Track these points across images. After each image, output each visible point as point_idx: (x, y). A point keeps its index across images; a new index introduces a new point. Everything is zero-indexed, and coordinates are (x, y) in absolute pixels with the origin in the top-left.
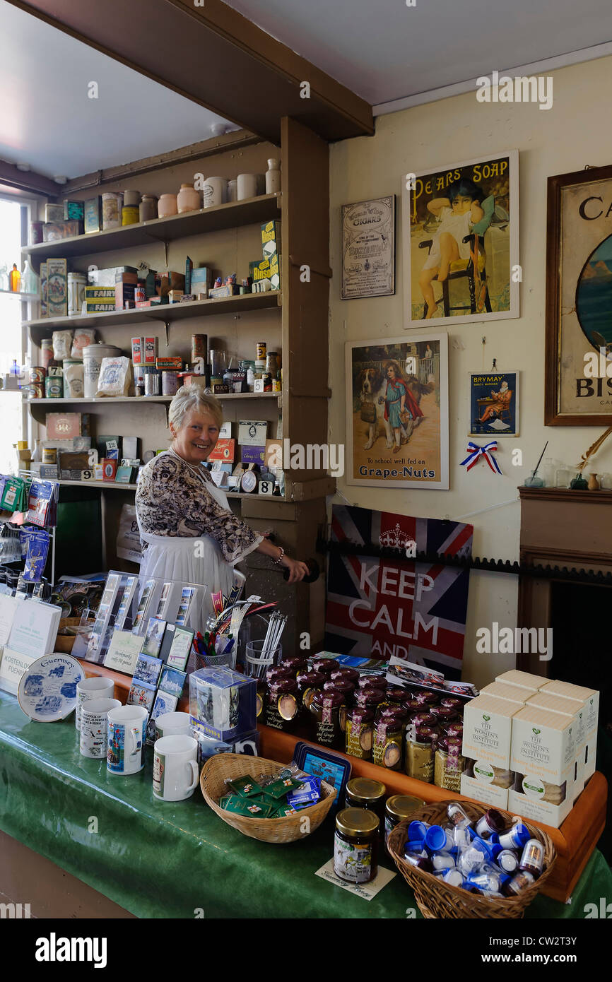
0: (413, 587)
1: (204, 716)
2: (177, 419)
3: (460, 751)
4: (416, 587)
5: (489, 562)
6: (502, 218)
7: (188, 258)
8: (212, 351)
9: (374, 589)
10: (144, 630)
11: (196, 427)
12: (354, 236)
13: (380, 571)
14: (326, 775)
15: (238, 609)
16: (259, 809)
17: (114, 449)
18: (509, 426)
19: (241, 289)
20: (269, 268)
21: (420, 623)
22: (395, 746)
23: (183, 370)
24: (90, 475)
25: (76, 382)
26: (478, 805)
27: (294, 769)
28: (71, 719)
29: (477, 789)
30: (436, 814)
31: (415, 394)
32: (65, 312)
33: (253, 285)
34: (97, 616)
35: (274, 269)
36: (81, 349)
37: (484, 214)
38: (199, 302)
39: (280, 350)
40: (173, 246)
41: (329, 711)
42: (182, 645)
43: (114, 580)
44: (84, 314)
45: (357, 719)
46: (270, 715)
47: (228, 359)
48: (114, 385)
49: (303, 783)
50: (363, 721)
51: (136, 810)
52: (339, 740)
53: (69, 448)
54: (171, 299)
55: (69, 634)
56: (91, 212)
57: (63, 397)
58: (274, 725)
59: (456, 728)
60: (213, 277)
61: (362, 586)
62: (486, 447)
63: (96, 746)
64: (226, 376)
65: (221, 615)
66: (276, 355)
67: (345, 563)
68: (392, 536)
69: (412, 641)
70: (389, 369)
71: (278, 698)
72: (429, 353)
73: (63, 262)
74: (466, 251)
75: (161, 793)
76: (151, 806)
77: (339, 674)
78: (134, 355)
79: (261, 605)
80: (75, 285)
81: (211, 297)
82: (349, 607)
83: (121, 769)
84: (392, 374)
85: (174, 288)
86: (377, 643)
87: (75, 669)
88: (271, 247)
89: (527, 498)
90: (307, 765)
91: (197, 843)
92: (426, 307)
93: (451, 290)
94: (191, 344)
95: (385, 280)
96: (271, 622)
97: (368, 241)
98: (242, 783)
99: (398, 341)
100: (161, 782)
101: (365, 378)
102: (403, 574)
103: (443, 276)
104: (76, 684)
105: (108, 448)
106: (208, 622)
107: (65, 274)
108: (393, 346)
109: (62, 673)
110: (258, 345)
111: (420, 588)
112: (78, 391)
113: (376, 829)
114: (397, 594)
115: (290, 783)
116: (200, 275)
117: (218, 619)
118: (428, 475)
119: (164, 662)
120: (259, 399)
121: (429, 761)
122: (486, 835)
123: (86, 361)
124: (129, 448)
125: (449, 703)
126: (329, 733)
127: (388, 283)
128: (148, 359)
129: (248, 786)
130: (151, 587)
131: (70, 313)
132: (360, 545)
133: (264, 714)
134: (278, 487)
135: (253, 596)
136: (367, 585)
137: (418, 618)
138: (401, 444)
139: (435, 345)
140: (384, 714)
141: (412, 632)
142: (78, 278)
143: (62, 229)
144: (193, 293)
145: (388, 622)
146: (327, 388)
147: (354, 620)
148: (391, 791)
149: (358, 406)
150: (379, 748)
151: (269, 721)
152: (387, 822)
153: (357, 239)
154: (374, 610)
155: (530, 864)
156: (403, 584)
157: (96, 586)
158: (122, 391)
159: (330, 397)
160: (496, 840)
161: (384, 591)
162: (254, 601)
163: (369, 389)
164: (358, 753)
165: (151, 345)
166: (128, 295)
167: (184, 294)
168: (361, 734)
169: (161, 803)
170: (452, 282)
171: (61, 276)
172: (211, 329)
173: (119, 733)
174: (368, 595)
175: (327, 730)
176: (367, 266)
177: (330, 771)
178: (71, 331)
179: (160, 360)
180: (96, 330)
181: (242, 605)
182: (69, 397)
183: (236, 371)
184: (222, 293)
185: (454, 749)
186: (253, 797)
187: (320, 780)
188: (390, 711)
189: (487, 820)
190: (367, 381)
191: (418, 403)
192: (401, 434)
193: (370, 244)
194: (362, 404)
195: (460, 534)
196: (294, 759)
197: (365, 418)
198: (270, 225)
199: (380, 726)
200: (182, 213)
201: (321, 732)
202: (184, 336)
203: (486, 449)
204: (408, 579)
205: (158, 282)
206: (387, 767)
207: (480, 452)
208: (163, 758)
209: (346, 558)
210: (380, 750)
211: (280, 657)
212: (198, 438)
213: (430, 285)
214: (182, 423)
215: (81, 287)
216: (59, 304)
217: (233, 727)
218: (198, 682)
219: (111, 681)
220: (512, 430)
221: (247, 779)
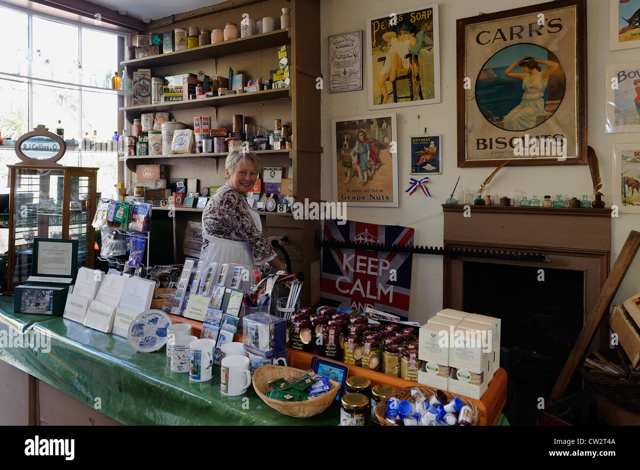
0: (377, 267)
1: (253, 343)
2: (231, 167)
3: (417, 357)
4: (379, 267)
5: (429, 248)
6: (429, 44)
7: (230, 68)
8: (246, 125)
9: (352, 269)
10: (210, 293)
11: (243, 172)
12: (337, 54)
13: (356, 258)
14: (332, 375)
15: (271, 279)
16: (291, 397)
17: (182, 186)
18: (435, 168)
19: (265, 87)
20: (283, 74)
21: (381, 290)
22: (376, 356)
23: (228, 136)
24: (166, 203)
25: (157, 145)
26: (429, 388)
27: (312, 373)
28: (164, 349)
29: (428, 379)
30: (404, 394)
31: (376, 149)
32: (150, 102)
33: (273, 84)
34: (178, 286)
35: (287, 74)
36: (160, 125)
37: (417, 41)
38: (238, 95)
39: (291, 124)
40: (220, 61)
41: (333, 337)
42: (235, 302)
43: (189, 264)
44: (163, 103)
45: (351, 341)
46: (295, 342)
47: (256, 130)
48: (182, 146)
49: (318, 381)
50: (355, 342)
51: (210, 402)
52: (340, 354)
53: (152, 186)
54: (219, 93)
55: (159, 298)
56: (167, 40)
57: (147, 154)
58: (297, 348)
59: (414, 343)
60: (246, 80)
61: (344, 268)
62: (421, 180)
63: (181, 365)
64: (255, 140)
65: (260, 283)
66: (288, 127)
67: (333, 254)
68: (363, 237)
69: (376, 301)
70: (360, 135)
71: (300, 331)
72: (384, 125)
73: (148, 71)
74: (407, 64)
75: (226, 391)
76: (220, 399)
77: (337, 316)
78: (196, 128)
79: (285, 276)
80: (156, 85)
81: (246, 92)
82: (335, 281)
83: (199, 378)
84: (361, 138)
85: (221, 87)
86: (354, 303)
87: (164, 319)
88: (284, 61)
89: (447, 211)
90: (320, 370)
91: (252, 420)
92: (382, 97)
93: (398, 86)
94: (232, 120)
95: (356, 81)
96: (292, 286)
97: (346, 57)
98: (279, 383)
99: (365, 118)
100: (226, 384)
101: (344, 140)
102: (370, 259)
103: (392, 78)
104: (166, 328)
105: (178, 186)
106: (252, 288)
107: (149, 78)
108: (362, 120)
109: (156, 322)
110: (276, 121)
111: (381, 268)
112: (158, 151)
113: (367, 405)
114: (367, 272)
115: (310, 381)
116: (238, 78)
117: (258, 285)
118: (385, 198)
119: (224, 312)
120: (277, 154)
121: (398, 364)
122: (435, 406)
123: (164, 132)
124: (192, 186)
125: (408, 330)
126: (333, 350)
127: (358, 83)
128: (204, 131)
129: (283, 384)
130: (214, 267)
131: (152, 102)
132: (342, 242)
133: (291, 341)
134: (290, 208)
135: (280, 271)
136: (347, 267)
137: (380, 286)
138: (368, 180)
139: (388, 120)
140: (368, 337)
141: (376, 295)
142: (158, 81)
143: (148, 51)
144: (233, 89)
145: (361, 289)
146: (320, 146)
147: (339, 289)
148: (374, 383)
149: (340, 158)
150: (365, 357)
151: (294, 345)
152: (373, 401)
153: (339, 57)
154: (352, 283)
155: (464, 420)
156: (370, 266)
157: (176, 269)
158: (188, 151)
159: (322, 152)
160: (442, 408)
161: (358, 271)
162: (281, 274)
163: (347, 147)
164: (352, 361)
165: (207, 122)
166: (192, 91)
167: (228, 90)
168: (354, 350)
169: (226, 398)
170: (398, 82)
171: (147, 80)
172: (245, 112)
173: (197, 355)
174: (348, 274)
175: (332, 348)
176: (345, 73)
177: (335, 373)
178: (154, 113)
179: (213, 131)
180: (170, 113)
181: (273, 277)
182: (152, 154)
183: (262, 137)
184: (253, 89)
185: (413, 355)
186: (287, 390)
187: (328, 379)
188: (371, 336)
189: (436, 396)
190: (346, 142)
191: (378, 156)
192: (368, 174)
193: (347, 59)
194: (343, 156)
195: (406, 234)
196: (311, 367)
197: (344, 165)
198: (284, 48)
199: (366, 344)
200: (226, 41)
201: (328, 350)
202: (229, 117)
203: (421, 182)
204: (373, 263)
205: (211, 83)
206: (371, 369)
207: (418, 184)
208: (228, 369)
209: (333, 251)
210: (366, 359)
211: (299, 306)
212: (244, 179)
213: (384, 84)
214: (234, 170)
215: (160, 86)
216: (146, 97)
217: (271, 349)
218: (248, 322)
219: (189, 326)
220: (437, 170)
221: (282, 380)
